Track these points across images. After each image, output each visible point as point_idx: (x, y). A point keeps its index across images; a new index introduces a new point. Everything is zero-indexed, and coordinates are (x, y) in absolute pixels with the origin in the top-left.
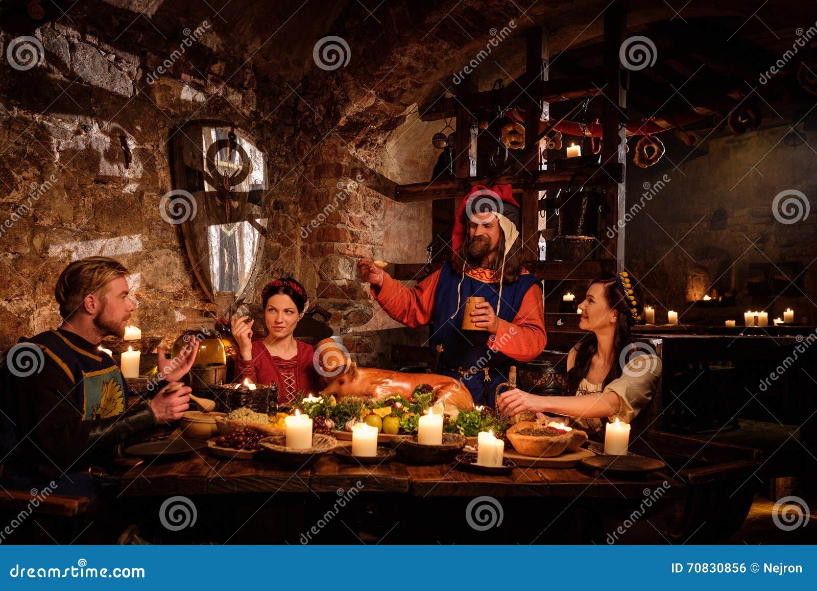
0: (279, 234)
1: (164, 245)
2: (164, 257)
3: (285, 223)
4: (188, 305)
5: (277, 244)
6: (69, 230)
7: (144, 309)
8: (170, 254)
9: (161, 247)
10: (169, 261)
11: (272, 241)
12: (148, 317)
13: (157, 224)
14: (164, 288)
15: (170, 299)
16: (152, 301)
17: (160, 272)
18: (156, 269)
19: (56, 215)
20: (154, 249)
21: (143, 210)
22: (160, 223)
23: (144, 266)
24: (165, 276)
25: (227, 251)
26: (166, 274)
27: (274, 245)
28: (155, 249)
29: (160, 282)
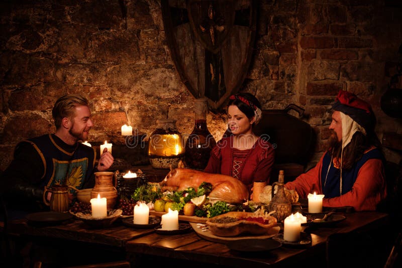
0: (278, 43)
1: (160, 65)
2: (159, 74)
3: (285, 34)
4: (185, 106)
5: (275, 52)
6: (81, 64)
7: (145, 111)
8: (165, 71)
9: (157, 67)
10: (165, 76)
11: (269, 50)
12: (149, 117)
13: (152, 51)
14: (162, 95)
15: (167, 103)
16: (152, 105)
17: (157, 85)
18: (153, 83)
19: (72, 55)
20: (150, 69)
21: (140, 43)
22: (155, 50)
23: (143, 82)
24: (162, 88)
25: (213, 65)
26: (162, 85)
27: (272, 54)
28: (152, 69)
29: (157, 91)
